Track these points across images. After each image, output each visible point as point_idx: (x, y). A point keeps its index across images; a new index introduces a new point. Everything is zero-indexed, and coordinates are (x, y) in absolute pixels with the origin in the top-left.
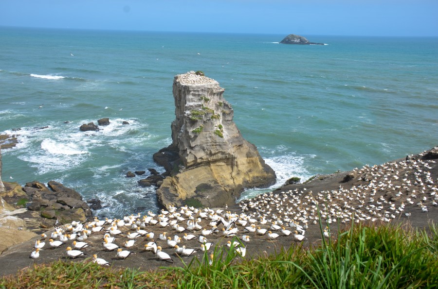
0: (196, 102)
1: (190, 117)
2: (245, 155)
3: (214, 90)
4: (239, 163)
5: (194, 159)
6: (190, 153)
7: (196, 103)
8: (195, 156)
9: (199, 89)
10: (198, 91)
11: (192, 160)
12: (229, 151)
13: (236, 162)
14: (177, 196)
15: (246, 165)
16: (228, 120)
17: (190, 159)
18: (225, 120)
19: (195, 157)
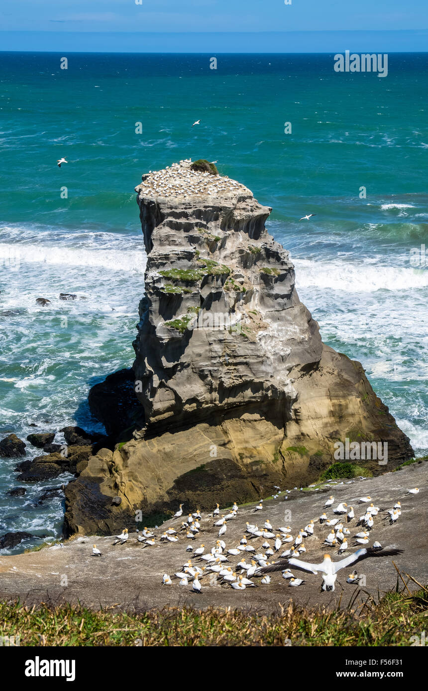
0: (180, 244)
1: (161, 285)
2: (323, 391)
3: (236, 213)
4: (304, 413)
5: (173, 402)
6: (162, 385)
7: (179, 249)
8: (175, 392)
9: (190, 211)
10: (185, 215)
11: (167, 404)
12: (275, 382)
13: (296, 411)
14: (117, 505)
15: (325, 420)
16: (277, 296)
17: (161, 402)
18: (269, 296)
19: (178, 398)
